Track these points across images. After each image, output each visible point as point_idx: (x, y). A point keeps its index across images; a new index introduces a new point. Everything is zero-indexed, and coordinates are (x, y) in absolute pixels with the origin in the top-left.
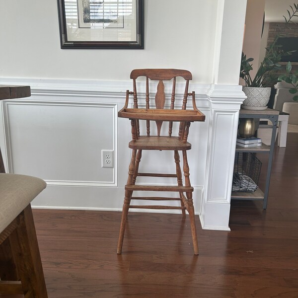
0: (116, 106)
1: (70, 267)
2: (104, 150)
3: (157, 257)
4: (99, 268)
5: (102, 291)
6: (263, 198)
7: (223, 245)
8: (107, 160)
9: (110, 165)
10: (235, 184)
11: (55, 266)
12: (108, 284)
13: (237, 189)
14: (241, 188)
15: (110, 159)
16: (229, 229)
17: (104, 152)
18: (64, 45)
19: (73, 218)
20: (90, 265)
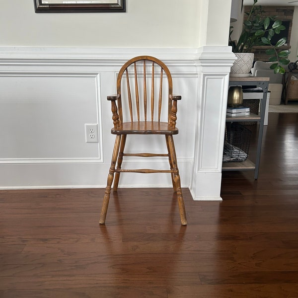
0: (98, 75)
1: (58, 243)
2: (87, 124)
3: (151, 228)
4: (90, 241)
5: (96, 263)
6: (254, 168)
7: (215, 214)
8: (91, 134)
9: (95, 140)
10: (226, 154)
11: (42, 242)
12: (102, 256)
13: (227, 159)
14: (232, 157)
15: (95, 134)
16: (221, 199)
17: (87, 126)
18: (39, 8)
19: (57, 196)
20: (80, 239)
